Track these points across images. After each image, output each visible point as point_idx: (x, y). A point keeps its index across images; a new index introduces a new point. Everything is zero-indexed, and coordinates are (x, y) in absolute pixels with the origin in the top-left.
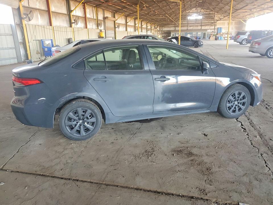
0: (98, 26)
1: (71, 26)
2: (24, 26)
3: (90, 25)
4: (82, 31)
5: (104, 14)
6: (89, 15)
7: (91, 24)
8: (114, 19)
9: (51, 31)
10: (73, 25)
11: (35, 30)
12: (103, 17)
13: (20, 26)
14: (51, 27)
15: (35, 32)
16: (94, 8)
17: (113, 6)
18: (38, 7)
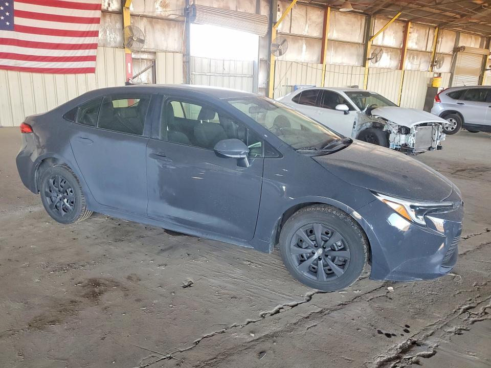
0: (432, 66)
1: (364, 66)
2: (272, 63)
3: (412, 63)
4: (389, 73)
5: (457, 41)
6: (415, 44)
7: (416, 62)
8: (484, 52)
9: (319, 72)
10: (369, 64)
11: (290, 70)
12: (453, 47)
13: (267, 63)
14: (320, 65)
15: (289, 73)
16: (431, 31)
17: (482, 23)
18: (305, 33)
